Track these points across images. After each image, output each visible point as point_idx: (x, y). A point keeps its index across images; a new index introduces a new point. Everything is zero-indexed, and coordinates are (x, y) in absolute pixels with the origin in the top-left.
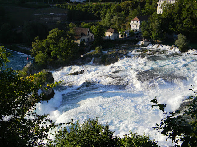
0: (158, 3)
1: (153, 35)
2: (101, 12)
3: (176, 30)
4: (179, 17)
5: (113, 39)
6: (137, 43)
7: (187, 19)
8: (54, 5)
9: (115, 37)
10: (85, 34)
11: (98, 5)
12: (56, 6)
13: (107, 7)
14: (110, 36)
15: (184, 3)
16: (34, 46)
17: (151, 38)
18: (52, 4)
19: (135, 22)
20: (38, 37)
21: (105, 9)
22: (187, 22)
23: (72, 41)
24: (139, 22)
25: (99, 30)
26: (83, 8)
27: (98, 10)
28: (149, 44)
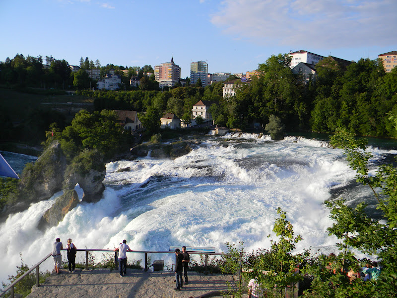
0: (223, 88)
1: (230, 121)
2: (144, 101)
3: (258, 116)
4: (261, 99)
5: (173, 127)
6: (207, 133)
7: (272, 101)
8: (73, 92)
9: (175, 125)
10: (132, 119)
11: (138, 93)
12: (75, 94)
13: (151, 96)
14: (169, 123)
15: (264, 83)
16: (50, 135)
17: (227, 125)
18: (70, 90)
19: (199, 108)
20: (55, 123)
21: (149, 98)
22: (272, 105)
23: (116, 124)
24: (204, 108)
25: (155, 112)
26: (117, 96)
27: (139, 99)
28: (226, 133)
